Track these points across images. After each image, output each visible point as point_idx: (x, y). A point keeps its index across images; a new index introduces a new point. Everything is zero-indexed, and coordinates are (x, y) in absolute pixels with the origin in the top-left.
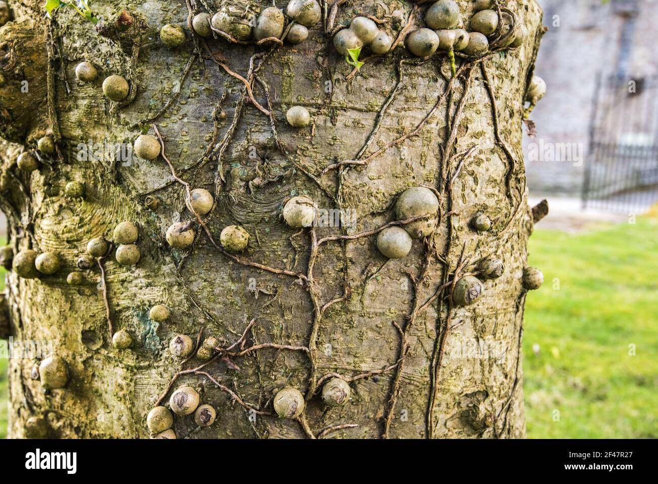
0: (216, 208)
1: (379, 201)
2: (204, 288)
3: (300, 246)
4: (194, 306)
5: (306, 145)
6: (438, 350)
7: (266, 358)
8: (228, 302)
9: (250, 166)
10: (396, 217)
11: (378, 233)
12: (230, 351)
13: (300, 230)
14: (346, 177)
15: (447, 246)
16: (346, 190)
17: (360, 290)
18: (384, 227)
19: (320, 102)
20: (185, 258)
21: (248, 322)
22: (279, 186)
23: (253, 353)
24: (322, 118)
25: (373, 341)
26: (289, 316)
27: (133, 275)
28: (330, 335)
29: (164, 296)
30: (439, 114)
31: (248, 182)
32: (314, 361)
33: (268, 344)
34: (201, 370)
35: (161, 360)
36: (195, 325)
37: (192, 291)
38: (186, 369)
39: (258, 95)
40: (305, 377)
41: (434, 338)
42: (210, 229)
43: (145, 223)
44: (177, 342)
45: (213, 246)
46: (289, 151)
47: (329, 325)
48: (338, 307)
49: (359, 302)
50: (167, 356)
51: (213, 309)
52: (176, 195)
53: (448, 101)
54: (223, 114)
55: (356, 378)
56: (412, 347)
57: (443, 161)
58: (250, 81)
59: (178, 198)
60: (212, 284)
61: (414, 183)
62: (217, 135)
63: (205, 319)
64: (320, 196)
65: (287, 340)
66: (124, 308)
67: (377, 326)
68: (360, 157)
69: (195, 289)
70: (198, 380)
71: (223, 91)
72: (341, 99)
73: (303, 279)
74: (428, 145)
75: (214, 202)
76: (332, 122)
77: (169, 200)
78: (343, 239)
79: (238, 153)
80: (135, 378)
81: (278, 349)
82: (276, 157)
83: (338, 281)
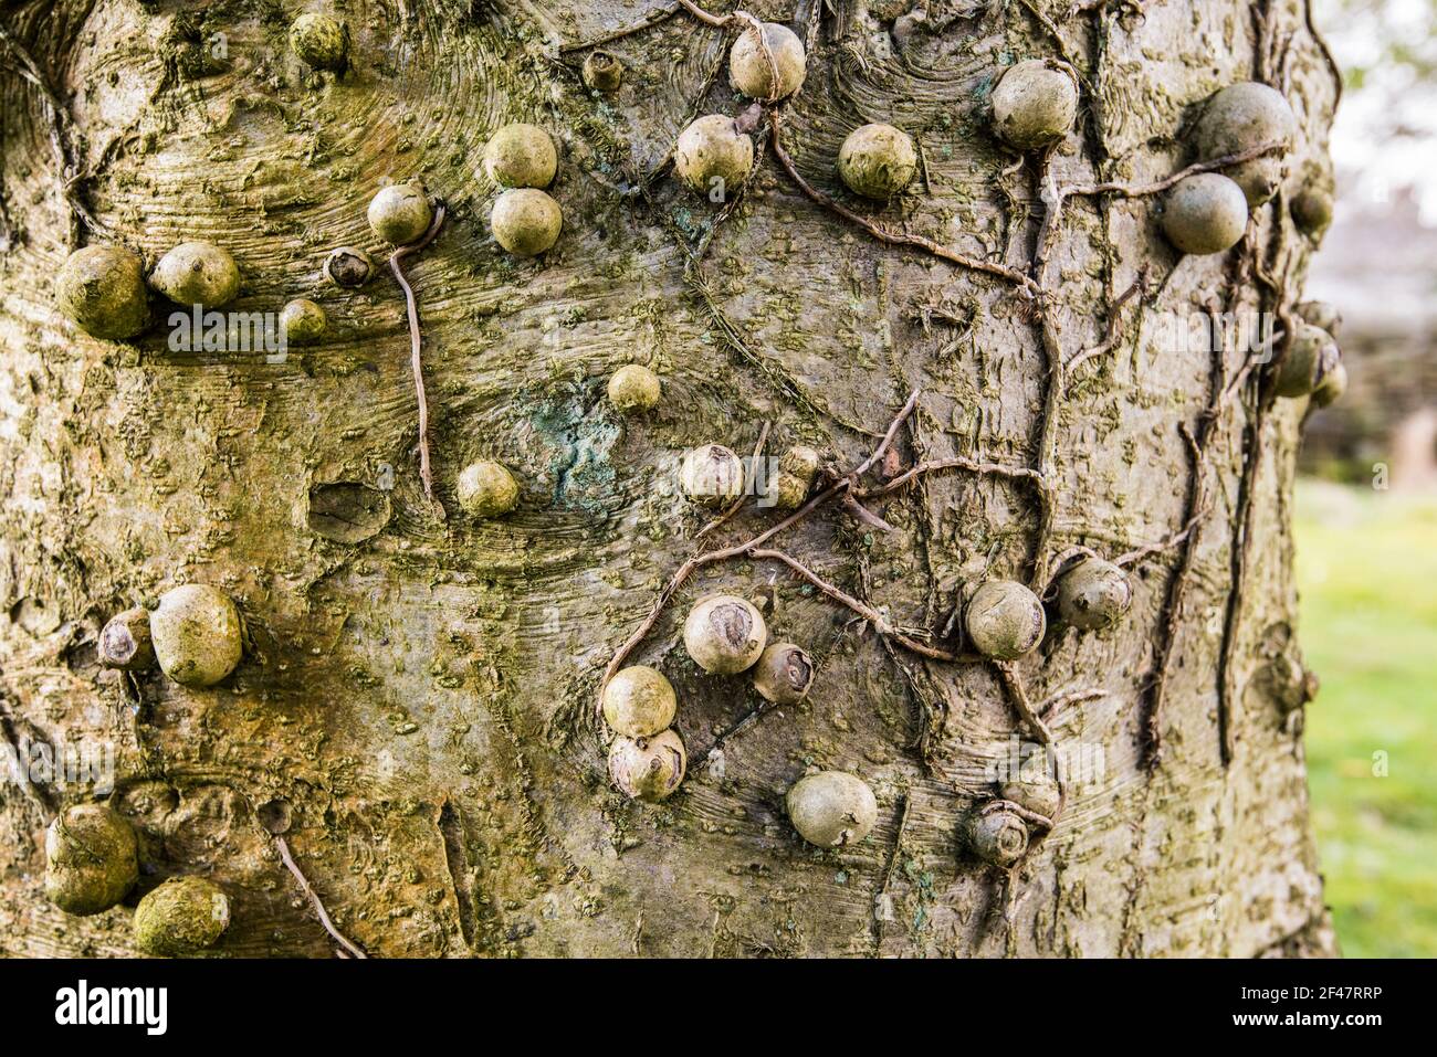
1: (1161, 113)
2: (770, 310)
7: (945, 500)
8: (841, 349)
10: (1196, 155)
11: (1172, 188)
13: (1015, 160)
15: (1273, 249)
16: (1108, 72)
17: (1132, 332)
18: (1181, 175)
20: (719, 225)
21: (899, 402)
22: (973, 38)
25: (1146, 469)
26: (990, 389)
27: (525, 292)
28: (1075, 443)
29: (640, 342)
31: (890, 22)
32: (1052, 509)
33: (954, 460)
34: (769, 543)
35: (620, 536)
37: (734, 321)
38: (718, 548)
40: (1021, 556)
41: (1240, 474)
42: (784, 147)
43: (576, 132)
44: (714, 458)
47: (1073, 418)
48: (1092, 371)
49: (1129, 362)
51: (801, 371)
52: (677, 53)
55: (1120, 561)
59: (683, 61)
60: (793, 300)
63: (776, 397)
65: (987, 450)
66: (483, 398)
67: (1155, 430)
69: (744, 315)
70: (752, 579)
73: (1032, 287)
77: (652, 67)
78: (1111, 191)
80: (519, 604)
81: (972, 472)
83: (1093, 303)
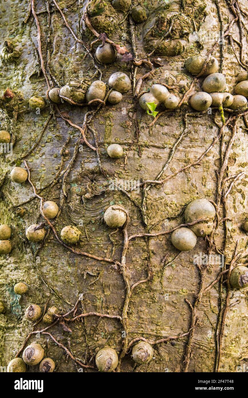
0: (60, 215)
1: (173, 209)
2: (51, 270)
3: (117, 241)
4: (44, 283)
5: (121, 170)
6: (220, 323)
7: (91, 324)
8: (66, 281)
9: (83, 185)
10: (185, 221)
11: (172, 232)
12: (66, 317)
13: (116, 229)
14: (149, 192)
15: (224, 243)
16: (149, 202)
17: (160, 274)
18: (176, 228)
19: (130, 141)
20: (39, 249)
21: (79, 296)
22: (102, 199)
23: (82, 319)
24: (132, 152)
25: (170, 314)
26: (108, 293)
27: (7, 261)
28: (138, 307)
29: (25, 276)
30: (215, 150)
31: (81, 196)
32: (125, 328)
33: (92, 313)
34: (46, 331)
35: (21, 323)
36: (44, 298)
37: (42, 273)
38: (36, 330)
39: (90, 138)
40: (119, 339)
41: (217, 313)
42: (56, 229)
43: (16, 225)
44: (30, 310)
45: (57, 241)
46: (109, 175)
47: (137, 300)
48: (144, 286)
49: (159, 283)
50: (25, 320)
51: (56, 286)
52: (35, 207)
53: (221, 141)
54: (67, 151)
55: (158, 342)
56: (200, 319)
57: (219, 182)
58: (85, 129)
59: (36, 209)
60: (56, 268)
61: (197, 197)
62: (63, 165)
63: (50, 293)
64: (130, 205)
65: (106, 310)
66: (1, 285)
67: (173, 302)
68: (158, 179)
69: (45, 271)
70: (44, 339)
71: (67, 137)
72: (145, 139)
73: (118, 265)
74: (207, 171)
75: (59, 210)
76: (139, 155)
77: (31, 210)
78: (146, 236)
79: (75, 177)
80: (5, 335)
81: (99, 317)
82: (100, 179)
83: (143, 267)
